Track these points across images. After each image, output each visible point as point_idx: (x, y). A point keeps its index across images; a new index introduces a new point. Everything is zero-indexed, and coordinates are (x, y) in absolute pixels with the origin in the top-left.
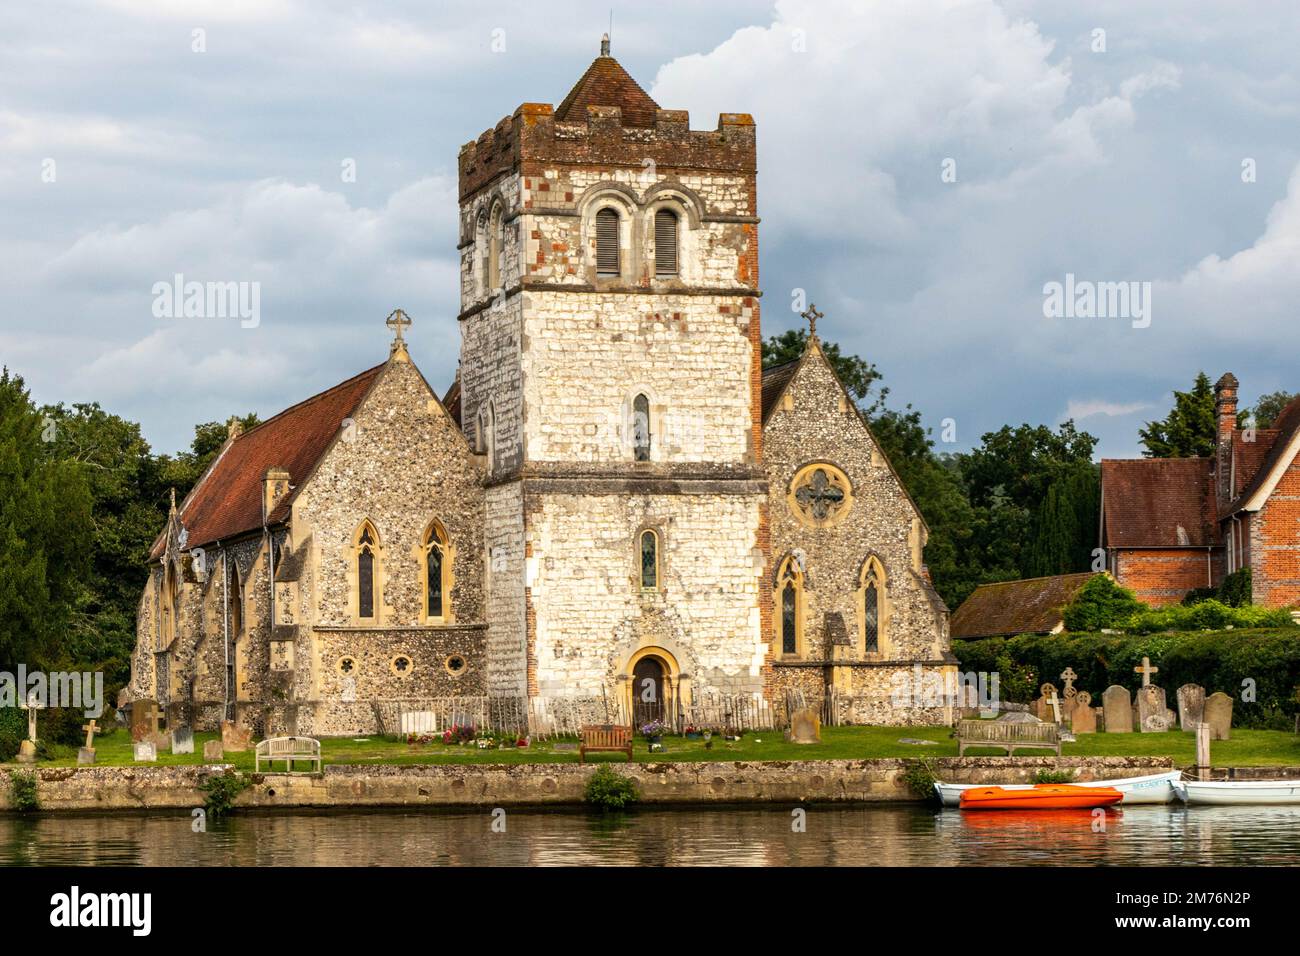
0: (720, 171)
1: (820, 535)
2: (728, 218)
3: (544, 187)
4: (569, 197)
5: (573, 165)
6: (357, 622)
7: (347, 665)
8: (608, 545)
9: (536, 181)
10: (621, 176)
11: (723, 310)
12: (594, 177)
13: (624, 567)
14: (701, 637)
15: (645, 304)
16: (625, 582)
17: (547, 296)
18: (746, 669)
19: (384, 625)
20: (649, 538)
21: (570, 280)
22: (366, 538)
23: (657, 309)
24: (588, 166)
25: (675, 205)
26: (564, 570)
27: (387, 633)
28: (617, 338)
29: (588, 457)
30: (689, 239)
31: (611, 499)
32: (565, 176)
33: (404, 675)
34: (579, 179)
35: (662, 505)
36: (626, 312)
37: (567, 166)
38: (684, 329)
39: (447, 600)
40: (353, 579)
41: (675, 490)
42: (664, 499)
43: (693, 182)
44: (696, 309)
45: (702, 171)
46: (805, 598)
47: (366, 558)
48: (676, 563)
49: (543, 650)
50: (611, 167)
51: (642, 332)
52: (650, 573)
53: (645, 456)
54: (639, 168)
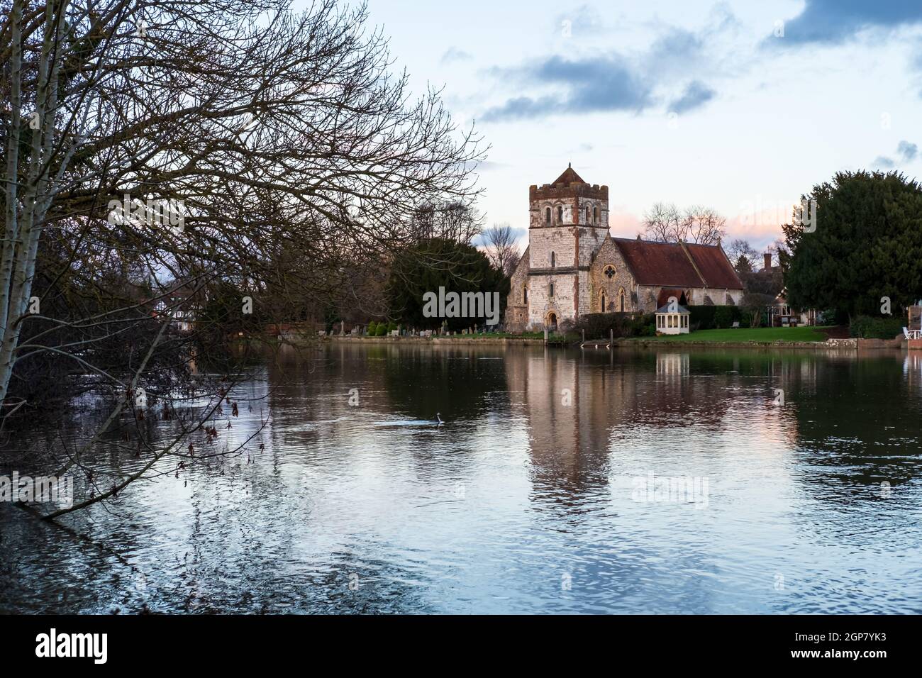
0: (569, 197)
1: (609, 282)
2: (570, 207)
3: (534, 204)
4: (539, 206)
5: (539, 199)
8: (544, 287)
10: (549, 200)
11: (570, 229)
12: (544, 201)
13: (546, 292)
14: (562, 309)
15: (554, 230)
16: (547, 296)
17: (534, 230)
20: (552, 285)
21: (539, 226)
23: (557, 230)
24: (542, 199)
25: (562, 206)
26: (534, 293)
28: (548, 238)
29: (542, 267)
30: (565, 214)
31: (546, 276)
32: (538, 201)
34: (540, 201)
35: (554, 277)
36: (549, 232)
37: (538, 199)
38: (561, 236)
41: (557, 274)
43: (564, 200)
44: (564, 230)
45: (565, 197)
46: (606, 298)
48: (557, 291)
49: (530, 312)
50: (547, 198)
51: (553, 236)
52: (552, 294)
53: (553, 266)
54: (552, 198)
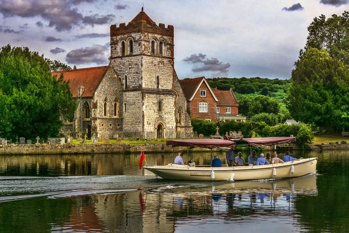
0: (169, 36)
2: (169, 44)
3: (145, 36)
4: (149, 38)
6: (104, 117)
7: (102, 125)
8: (154, 104)
9: (144, 35)
10: (155, 35)
11: (169, 61)
12: (152, 35)
13: (156, 108)
14: (167, 121)
16: (156, 111)
17: (145, 57)
18: (172, 127)
19: (108, 117)
20: (160, 102)
21: (148, 54)
22: (105, 100)
23: (160, 60)
24: (151, 33)
25: (162, 41)
26: (148, 108)
27: (108, 119)
28: (155, 65)
29: (150, 87)
30: (164, 48)
31: (155, 95)
32: (148, 34)
33: (111, 127)
34: (150, 35)
36: (156, 60)
37: (148, 32)
39: (117, 113)
40: (103, 108)
41: (164, 94)
42: (162, 96)
43: (165, 37)
44: (165, 61)
45: (166, 35)
47: (105, 104)
48: (163, 107)
49: (145, 123)
50: (154, 33)
51: (159, 64)
52: (160, 109)
53: (158, 87)
54: (158, 34)
